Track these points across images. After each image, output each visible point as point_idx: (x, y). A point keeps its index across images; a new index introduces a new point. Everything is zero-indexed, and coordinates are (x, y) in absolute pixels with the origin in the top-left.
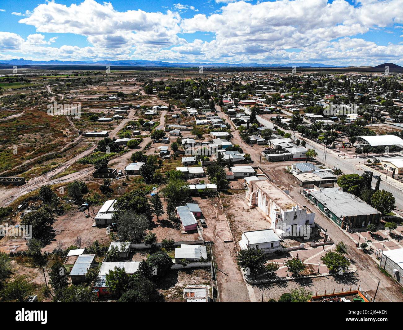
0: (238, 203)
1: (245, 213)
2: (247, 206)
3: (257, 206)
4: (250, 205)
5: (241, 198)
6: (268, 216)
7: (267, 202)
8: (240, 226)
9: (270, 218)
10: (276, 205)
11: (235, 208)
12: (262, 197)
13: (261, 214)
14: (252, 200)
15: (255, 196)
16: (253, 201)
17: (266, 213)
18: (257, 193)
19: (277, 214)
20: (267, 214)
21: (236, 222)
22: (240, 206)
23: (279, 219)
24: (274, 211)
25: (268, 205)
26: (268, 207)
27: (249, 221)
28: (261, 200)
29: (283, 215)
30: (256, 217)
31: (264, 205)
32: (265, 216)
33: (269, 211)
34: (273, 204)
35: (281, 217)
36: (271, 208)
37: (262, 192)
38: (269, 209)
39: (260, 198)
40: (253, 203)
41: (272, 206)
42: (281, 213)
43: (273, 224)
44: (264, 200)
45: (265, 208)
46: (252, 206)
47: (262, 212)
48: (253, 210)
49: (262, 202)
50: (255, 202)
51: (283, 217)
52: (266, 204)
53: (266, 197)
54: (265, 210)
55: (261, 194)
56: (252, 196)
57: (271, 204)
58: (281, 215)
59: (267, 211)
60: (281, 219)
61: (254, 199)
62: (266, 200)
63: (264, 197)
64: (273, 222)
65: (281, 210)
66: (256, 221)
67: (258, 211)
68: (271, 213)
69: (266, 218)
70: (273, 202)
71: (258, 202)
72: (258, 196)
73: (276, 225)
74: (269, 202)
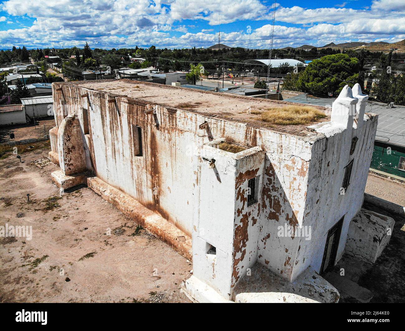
0: (12, 182)
1: (28, 221)
2: (49, 185)
3: (93, 173)
4: (61, 176)
5: (33, 163)
6: (155, 205)
7: (138, 134)
9: (165, 215)
10: (201, 120)
12: (108, 119)
13: (115, 204)
14: (68, 151)
15: (79, 132)
16: (73, 155)
17: (140, 192)
19: (240, 178)
22: (15, 194)
23: (253, 210)
24: (213, 161)
25: (145, 148)
26: (150, 157)
27: (41, 265)
28: (105, 139)
29: (296, 171)
30: (86, 229)
31: (121, 155)
32: (135, 211)
33: (158, 177)
34: (178, 123)
35: (265, 191)
36: (171, 156)
37: (103, 95)
38: (155, 170)
39: (102, 129)
40: (71, 167)
41: (173, 139)
42: (266, 159)
43: (211, 256)
44: (119, 132)
45: (130, 170)
46: (71, 178)
47: (120, 192)
48: (76, 197)
49: (113, 145)
50: (84, 159)
51: (296, 184)
52: (133, 149)
53: (126, 107)
54: (136, 181)
55: (101, 108)
56: (64, 134)
57: (166, 131)
58: (270, 180)
59: (145, 184)
60: (268, 210)
61: (73, 147)
62: (129, 123)
63: (120, 115)
64: (204, 248)
65: (259, 142)
66: (90, 255)
67: (100, 196)
68: (169, 188)
69: (144, 220)
70: (176, 111)
71: (93, 154)
72: (90, 125)
73: (236, 262)
74: (153, 126)
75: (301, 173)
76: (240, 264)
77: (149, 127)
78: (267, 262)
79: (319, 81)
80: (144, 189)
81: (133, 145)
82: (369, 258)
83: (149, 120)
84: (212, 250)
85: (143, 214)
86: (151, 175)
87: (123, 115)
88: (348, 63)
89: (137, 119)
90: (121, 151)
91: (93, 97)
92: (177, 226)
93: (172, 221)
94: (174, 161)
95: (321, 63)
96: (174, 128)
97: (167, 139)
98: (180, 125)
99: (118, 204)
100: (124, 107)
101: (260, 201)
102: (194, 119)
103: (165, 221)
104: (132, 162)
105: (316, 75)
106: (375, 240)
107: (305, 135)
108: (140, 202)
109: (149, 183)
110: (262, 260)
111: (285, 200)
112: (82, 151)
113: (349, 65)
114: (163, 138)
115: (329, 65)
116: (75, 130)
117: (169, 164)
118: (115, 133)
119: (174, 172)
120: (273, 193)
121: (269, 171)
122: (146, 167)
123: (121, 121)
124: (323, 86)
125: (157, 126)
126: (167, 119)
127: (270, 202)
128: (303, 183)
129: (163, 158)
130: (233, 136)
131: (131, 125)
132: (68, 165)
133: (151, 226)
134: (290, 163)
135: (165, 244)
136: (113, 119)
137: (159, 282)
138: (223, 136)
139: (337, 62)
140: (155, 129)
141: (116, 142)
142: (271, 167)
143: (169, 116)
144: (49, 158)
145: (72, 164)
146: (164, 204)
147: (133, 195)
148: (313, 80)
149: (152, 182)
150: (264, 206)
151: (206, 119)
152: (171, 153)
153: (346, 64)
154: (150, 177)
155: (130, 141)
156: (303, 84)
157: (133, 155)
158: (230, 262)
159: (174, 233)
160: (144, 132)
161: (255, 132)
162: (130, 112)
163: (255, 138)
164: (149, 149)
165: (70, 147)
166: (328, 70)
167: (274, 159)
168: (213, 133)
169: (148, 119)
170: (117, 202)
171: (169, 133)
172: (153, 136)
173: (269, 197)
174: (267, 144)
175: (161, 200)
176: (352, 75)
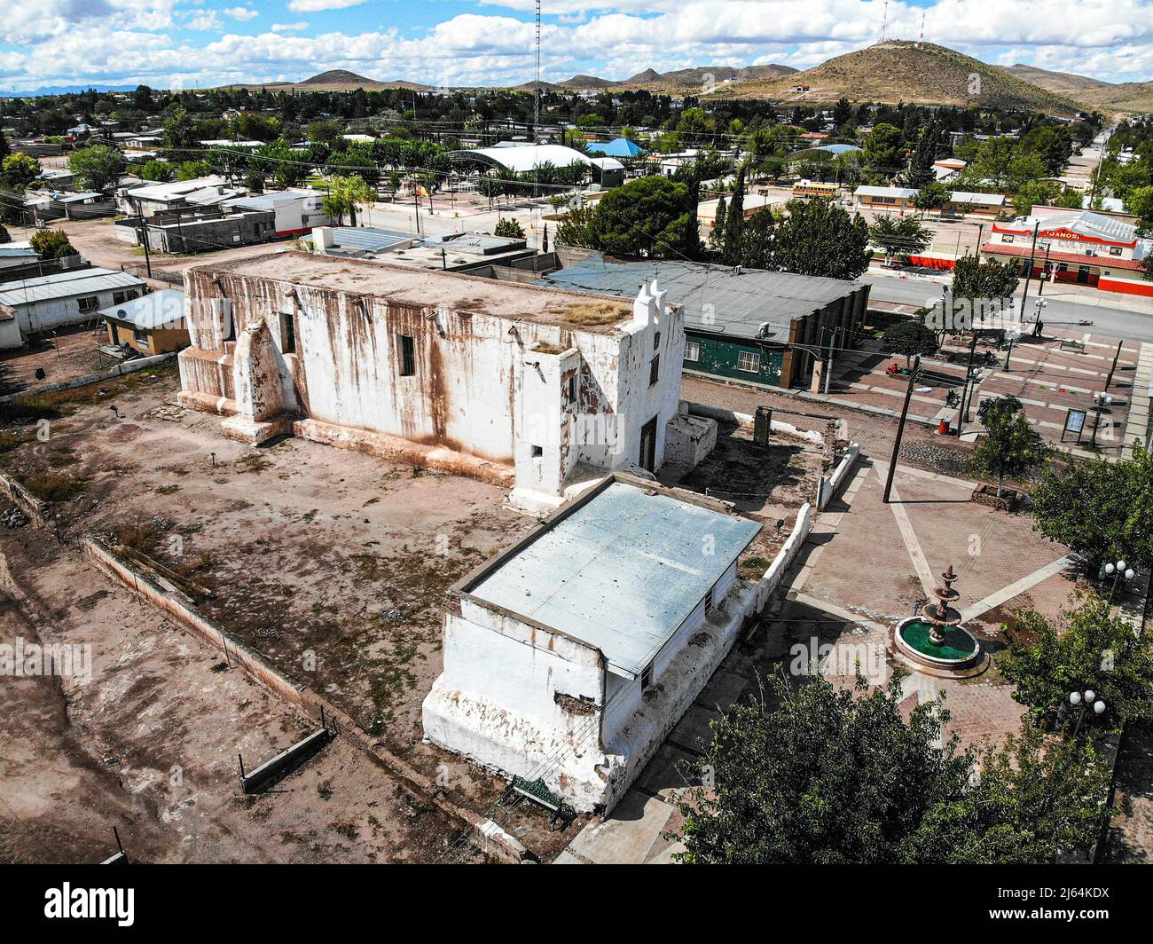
0: (145, 446)
1: (242, 485)
4: (246, 423)
5: (150, 416)
6: (439, 438)
7: (407, 345)
8: (289, 579)
9: (455, 446)
10: (507, 325)
11: (140, 477)
12: (344, 327)
13: (364, 449)
14: (258, 381)
15: (273, 350)
16: (264, 389)
17: (408, 423)
18: (288, 321)
19: (564, 376)
20: (426, 427)
21: (236, 565)
22: (175, 459)
23: (574, 407)
24: (537, 364)
25: (420, 364)
26: (428, 375)
27: (317, 518)
28: (334, 357)
29: (609, 366)
30: (342, 480)
31: (372, 378)
32: (407, 450)
33: (444, 399)
34: (474, 329)
35: (583, 389)
36: (465, 369)
37: (334, 295)
38: (438, 390)
39: (329, 344)
40: (262, 408)
41: (469, 349)
42: (582, 359)
43: (537, 459)
44: (368, 347)
45: (389, 397)
46: (266, 425)
47: (367, 432)
48: (286, 451)
49: (355, 365)
50: (279, 393)
51: (609, 379)
52: (397, 367)
53: (385, 312)
54: (401, 411)
55: (328, 313)
56: (251, 355)
57: (457, 340)
58: (586, 378)
59: (420, 411)
60: (587, 406)
61: (264, 376)
62: (390, 332)
63: (370, 322)
64: (530, 451)
65: (574, 343)
66: (372, 501)
67: (328, 444)
68: (461, 410)
69: (424, 458)
70: (471, 315)
71: (302, 383)
72: (299, 340)
73: (562, 458)
74: (435, 335)
75: (613, 367)
76: (566, 460)
77: (428, 336)
78: (588, 459)
79: (622, 231)
80: (417, 419)
81: (396, 362)
82: (688, 461)
83: (428, 327)
84: (538, 451)
85: (422, 450)
86: (431, 397)
87: (377, 322)
88: (668, 195)
89: (405, 327)
90: (371, 372)
91: (308, 297)
92: (475, 455)
93: (467, 451)
94: (469, 375)
95: (624, 197)
96: (469, 335)
97: (458, 348)
98: (477, 331)
99: (372, 447)
100: (379, 312)
101: (578, 400)
102: (497, 324)
103: (456, 454)
104: (394, 385)
105: (616, 221)
106: (692, 440)
107: (613, 335)
108: (408, 439)
109: (428, 410)
110: (584, 458)
111: (601, 394)
112: (277, 382)
113: (671, 200)
114: (452, 348)
115: (637, 200)
116: (264, 349)
117: (462, 379)
118: (358, 348)
119: (470, 389)
120: (590, 390)
121: (586, 369)
122: (422, 389)
123: (372, 330)
124: (630, 240)
125: (442, 334)
126: (458, 325)
127: (588, 399)
128: (614, 375)
129: (452, 374)
130: (546, 340)
131: (394, 335)
132: (258, 405)
133: (438, 461)
134: (603, 360)
135: (462, 478)
136: (354, 328)
137: (475, 507)
138: (535, 341)
139: (651, 194)
140: (438, 338)
141: (360, 360)
142: (587, 366)
143: (461, 322)
144: (179, 403)
145: (263, 404)
146: (453, 431)
147: (394, 432)
148: (612, 230)
149: (433, 408)
150: (583, 404)
151: (514, 324)
152: (465, 365)
153: (666, 198)
154: (428, 401)
155: (391, 357)
156: (596, 237)
157: (397, 374)
158: (558, 457)
159: (474, 462)
160: (419, 344)
161: (570, 335)
162: (391, 318)
163: (570, 341)
164: (428, 365)
165: (260, 376)
166: (636, 211)
167: (588, 357)
168: (523, 338)
169: (425, 326)
170: (368, 445)
171: (461, 341)
172: (435, 348)
173: (587, 394)
174: (582, 345)
175: (447, 429)
176: (677, 218)
